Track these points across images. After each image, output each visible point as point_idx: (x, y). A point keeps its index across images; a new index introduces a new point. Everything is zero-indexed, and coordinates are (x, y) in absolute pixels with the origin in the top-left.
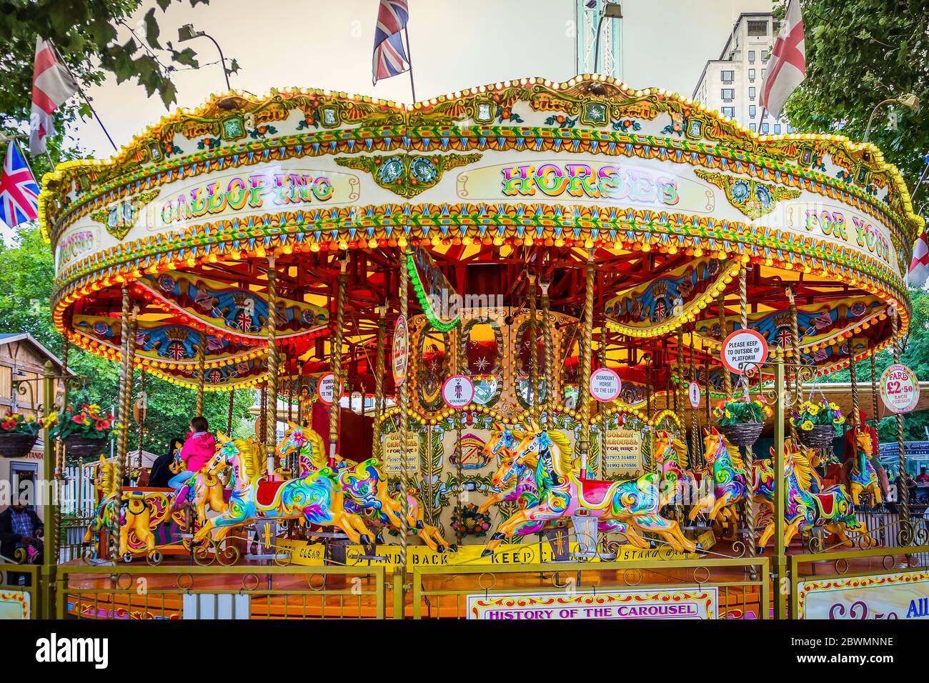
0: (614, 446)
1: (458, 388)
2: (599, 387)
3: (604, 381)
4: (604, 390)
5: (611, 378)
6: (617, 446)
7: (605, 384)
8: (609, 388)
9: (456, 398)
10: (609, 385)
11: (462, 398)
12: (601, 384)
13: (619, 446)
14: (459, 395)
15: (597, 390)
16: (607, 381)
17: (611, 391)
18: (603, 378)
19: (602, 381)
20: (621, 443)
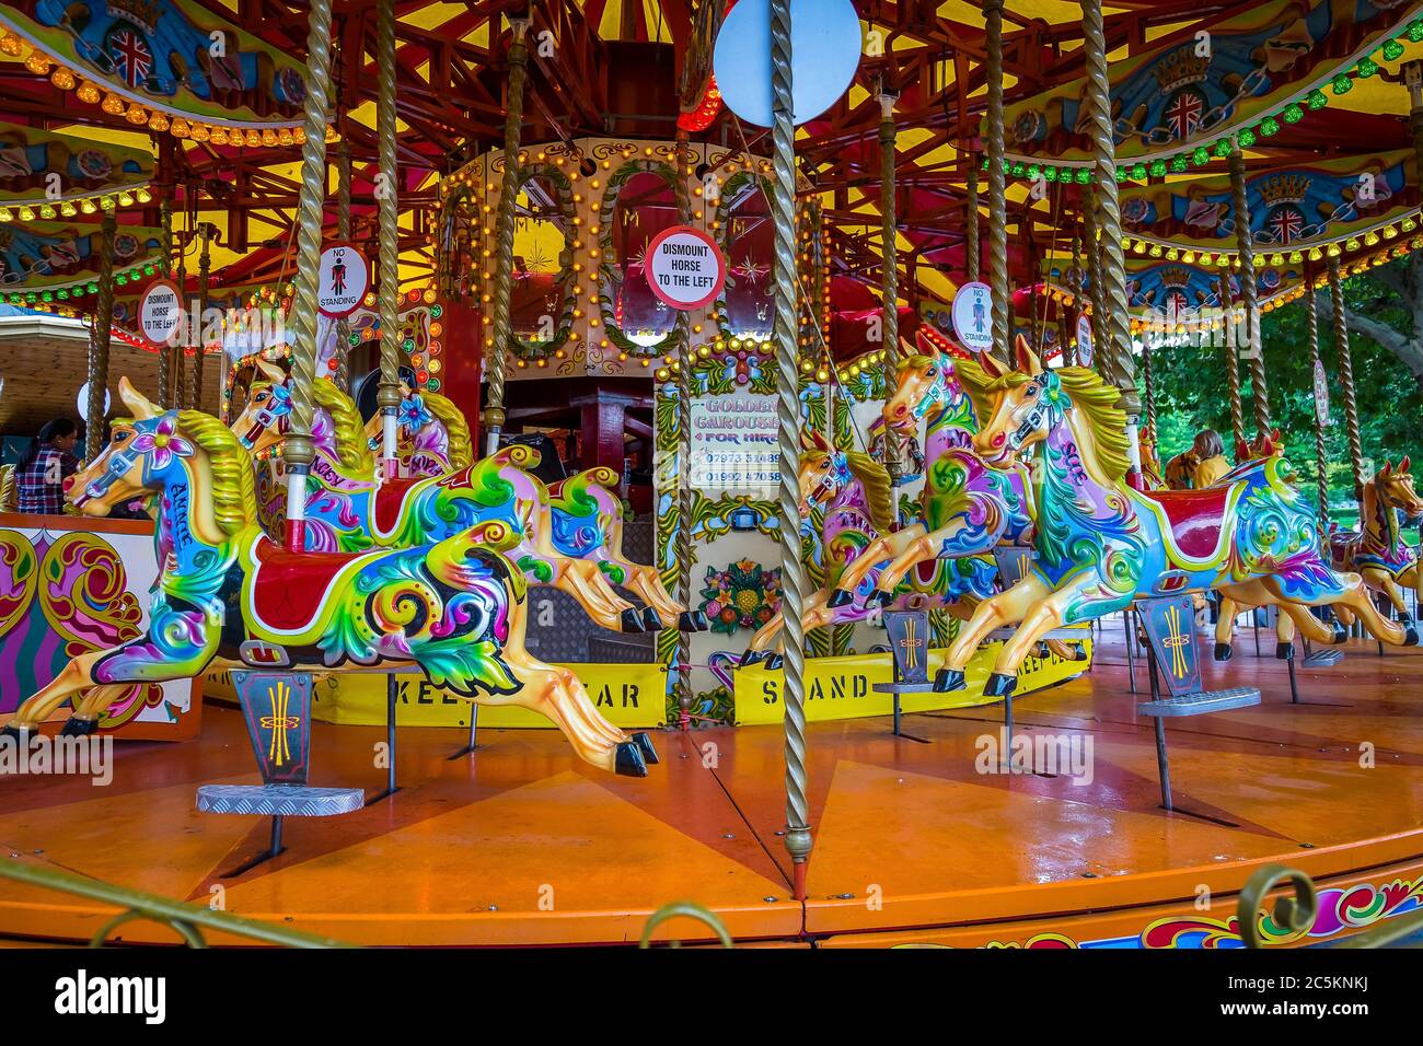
0: (726, 431)
1: (339, 271)
2: (672, 273)
3: (684, 257)
4: (684, 281)
5: (699, 251)
6: (734, 431)
7: (685, 265)
8: (697, 274)
9: (332, 295)
10: (696, 267)
11: (346, 294)
12: (675, 265)
13: (740, 433)
14: (339, 287)
15: (665, 279)
16: (690, 258)
17: (702, 282)
18: (681, 249)
19: (679, 257)
20: (745, 424)
